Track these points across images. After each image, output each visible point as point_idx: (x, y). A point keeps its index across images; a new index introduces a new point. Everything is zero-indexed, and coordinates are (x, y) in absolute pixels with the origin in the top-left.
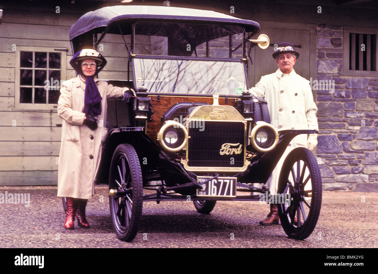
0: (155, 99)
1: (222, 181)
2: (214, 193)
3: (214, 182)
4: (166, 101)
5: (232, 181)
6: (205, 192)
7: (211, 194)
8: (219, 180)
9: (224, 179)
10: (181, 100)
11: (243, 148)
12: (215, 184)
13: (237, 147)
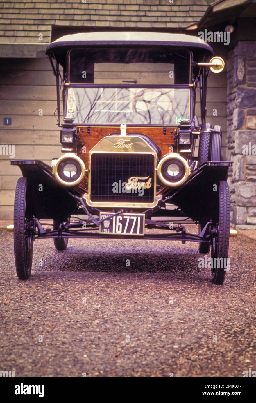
0: (85, 130)
1: (128, 218)
2: (119, 230)
3: (119, 219)
4: (97, 132)
5: (139, 218)
6: (109, 230)
7: (115, 232)
8: (125, 217)
9: (130, 216)
10: (114, 131)
11: (152, 182)
12: (120, 221)
13: (146, 181)
